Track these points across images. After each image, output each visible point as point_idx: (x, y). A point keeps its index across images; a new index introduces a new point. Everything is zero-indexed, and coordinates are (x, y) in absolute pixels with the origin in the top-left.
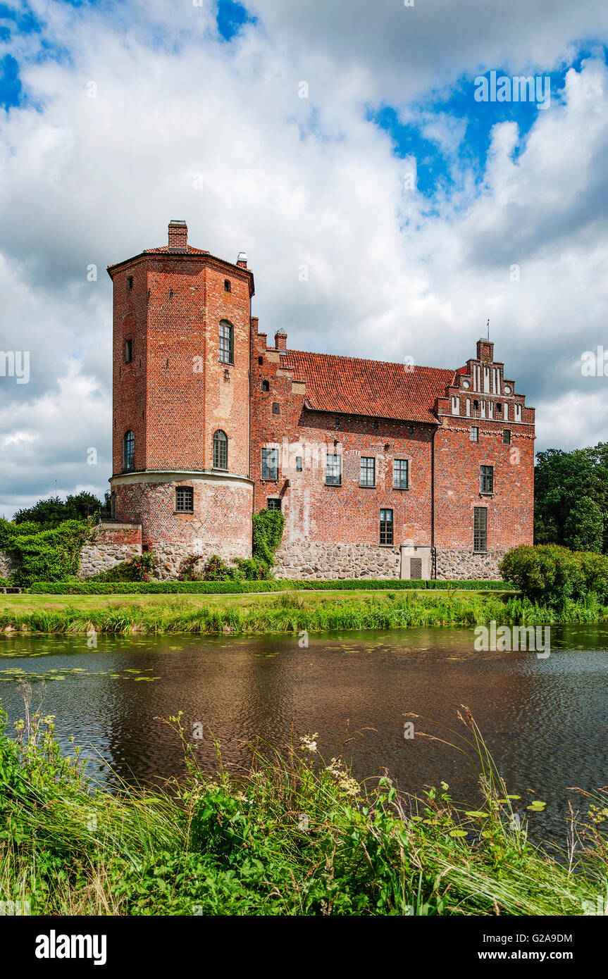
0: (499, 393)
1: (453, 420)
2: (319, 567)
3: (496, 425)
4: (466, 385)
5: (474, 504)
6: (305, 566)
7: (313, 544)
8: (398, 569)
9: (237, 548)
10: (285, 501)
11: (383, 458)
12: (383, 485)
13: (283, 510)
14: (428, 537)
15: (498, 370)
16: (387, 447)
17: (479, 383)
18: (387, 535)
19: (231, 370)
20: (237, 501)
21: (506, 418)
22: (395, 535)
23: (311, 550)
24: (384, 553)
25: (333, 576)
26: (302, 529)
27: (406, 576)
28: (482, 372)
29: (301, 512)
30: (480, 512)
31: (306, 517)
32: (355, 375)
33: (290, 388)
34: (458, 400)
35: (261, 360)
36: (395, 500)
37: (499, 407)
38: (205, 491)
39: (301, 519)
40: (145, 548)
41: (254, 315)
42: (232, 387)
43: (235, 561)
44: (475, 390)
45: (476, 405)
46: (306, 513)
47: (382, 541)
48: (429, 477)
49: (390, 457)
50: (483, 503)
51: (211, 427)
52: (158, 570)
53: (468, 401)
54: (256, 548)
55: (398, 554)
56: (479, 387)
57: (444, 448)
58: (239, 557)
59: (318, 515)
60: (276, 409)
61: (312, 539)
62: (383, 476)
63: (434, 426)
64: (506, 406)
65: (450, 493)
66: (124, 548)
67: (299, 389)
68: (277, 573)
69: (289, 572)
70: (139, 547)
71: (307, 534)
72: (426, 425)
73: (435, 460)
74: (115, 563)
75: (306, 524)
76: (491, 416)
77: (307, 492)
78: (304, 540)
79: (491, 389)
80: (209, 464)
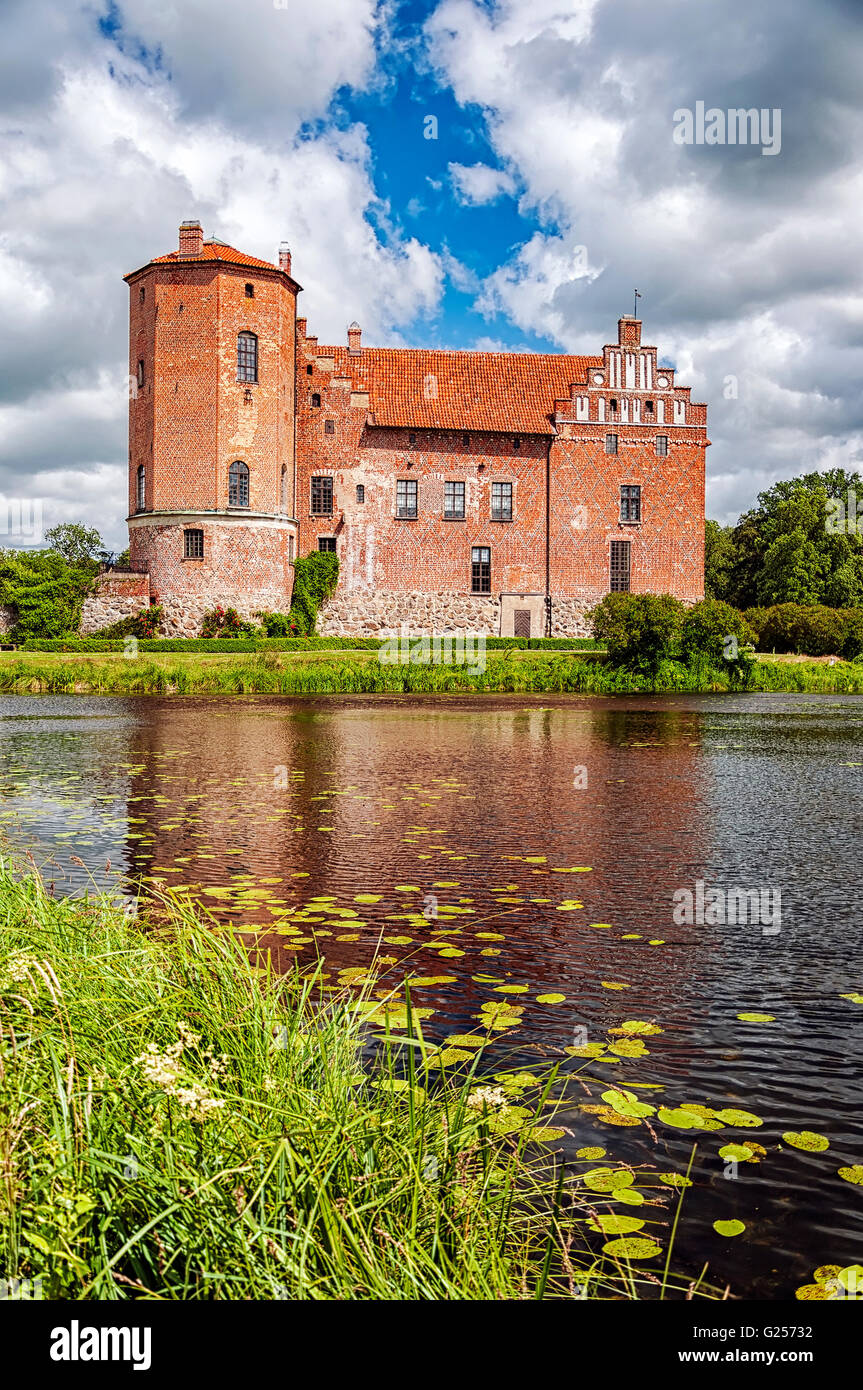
0: (650, 387)
1: (579, 427)
2: (386, 621)
3: (644, 430)
4: (599, 380)
5: (611, 537)
6: (368, 621)
7: (379, 594)
8: (497, 624)
9: (271, 598)
10: (341, 541)
11: (476, 481)
12: (476, 517)
13: (339, 551)
14: (541, 582)
15: (649, 357)
16: (481, 467)
17: (619, 376)
18: (481, 578)
19: (254, 389)
20: (260, 544)
21: (660, 420)
22: (494, 580)
23: (375, 600)
24: (476, 603)
26: (364, 575)
27: (509, 633)
28: (623, 361)
29: (363, 553)
30: (620, 551)
31: (369, 559)
32: (452, 374)
33: (349, 400)
34: (586, 400)
35: (310, 369)
36: (492, 534)
37: (650, 406)
38: (218, 534)
39: (363, 562)
40: (153, 600)
41: (300, 316)
42: (255, 410)
43: (258, 615)
44: (612, 385)
45: (613, 405)
46: (369, 555)
47: (475, 588)
48: (543, 503)
49: (485, 479)
50: (623, 536)
51: (225, 458)
52: (165, 626)
53: (602, 402)
54: (296, 600)
55: (497, 604)
56: (619, 381)
57: (565, 462)
58: (262, 610)
59: (386, 556)
60: (329, 427)
61: (379, 587)
62: (476, 504)
63: (549, 438)
64: (660, 405)
65: (574, 524)
66: (130, 601)
67: (360, 402)
68: (324, 627)
69: (347, 628)
70: (146, 599)
71: (370, 580)
72: (538, 437)
73: (552, 482)
74: (119, 617)
75: (369, 569)
76: (637, 419)
77: (371, 528)
78: (365, 588)
79: (637, 382)
80: (223, 502)
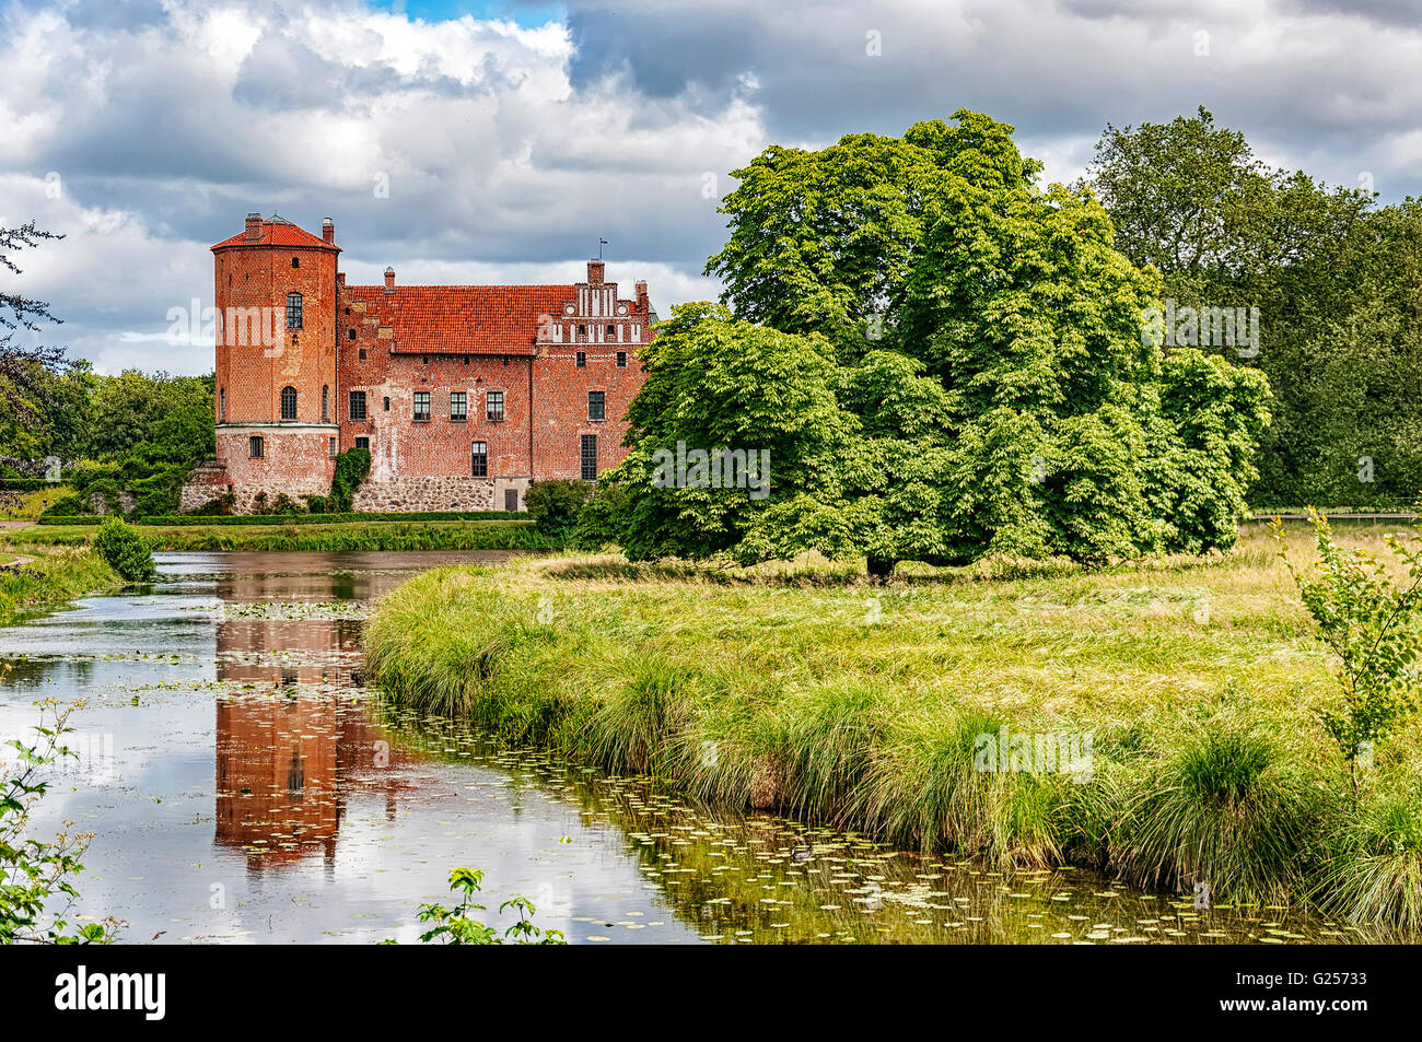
0: (611, 314)
1: (555, 348)
2: (407, 500)
3: (605, 349)
4: (570, 311)
5: (581, 432)
6: (393, 499)
7: (401, 479)
8: (491, 501)
9: (316, 483)
10: (372, 439)
11: (474, 392)
12: (475, 419)
13: (371, 447)
14: (526, 469)
15: (611, 291)
16: (479, 381)
17: (586, 307)
18: (480, 467)
19: (299, 334)
20: (305, 446)
21: (620, 339)
22: (489, 468)
23: (398, 484)
24: (475, 484)
25: (421, 508)
26: (390, 465)
27: (501, 507)
28: (590, 295)
29: (389, 449)
30: (589, 443)
31: (393, 454)
33: (377, 334)
34: (560, 326)
35: (348, 311)
36: (488, 431)
37: (611, 329)
38: (273, 438)
39: (389, 455)
40: (230, 487)
41: (340, 271)
42: (301, 348)
43: (302, 497)
44: (581, 314)
45: (582, 330)
46: (394, 449)
47: (475, 474)
48: (527, 407)
49: (482, 390)
50: (591, 432)
51: (279, 384)
52: (238, 506)
53: (573, 327)
54: (335, 485)
55: (491, 485)
56: (586, 311)
57: (544, 378)
58: (307, 494)
59: (406, 451)
60: (362, 354)
61: (402, 473)
62: (475, 409)
63: (532, 358)
64: (620, 328)
65: (552, 422)
66: (214, 488)
67: (386, 333)
68: (358, 504)
69: (377, 505)
70: (226, 487)
71: (395, 469)
72: (523, 357)
73: (535, 390)
74: (207, 499)
75: (394, 460)
76: (601, 339)
77: (394, 430)
78: (391, 475)
79: (601, 311)
80: (277, 416)
